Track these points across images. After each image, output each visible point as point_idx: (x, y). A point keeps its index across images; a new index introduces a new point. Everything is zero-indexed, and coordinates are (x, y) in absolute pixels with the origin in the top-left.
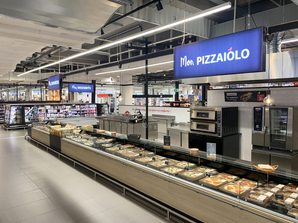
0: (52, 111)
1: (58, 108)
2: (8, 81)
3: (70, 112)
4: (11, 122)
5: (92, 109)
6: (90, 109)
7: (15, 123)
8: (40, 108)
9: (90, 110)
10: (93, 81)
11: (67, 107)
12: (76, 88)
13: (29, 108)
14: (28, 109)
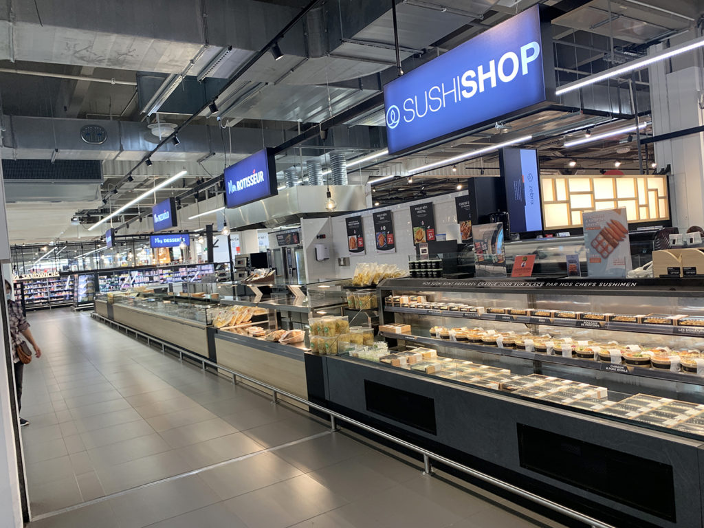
0: (142, 279)
1: (150, 274)
2: (77, 238)
3: (171, 279)
4: (80, 299)
5: (207, 272)
6: (203, 272)
7: (86, 300)
8: (122, 276)
9: (203, 275)
10: (207, 226)
11: (165, 271)
12: (161, 242)
13: (105, 277)
14: (104, 279)
